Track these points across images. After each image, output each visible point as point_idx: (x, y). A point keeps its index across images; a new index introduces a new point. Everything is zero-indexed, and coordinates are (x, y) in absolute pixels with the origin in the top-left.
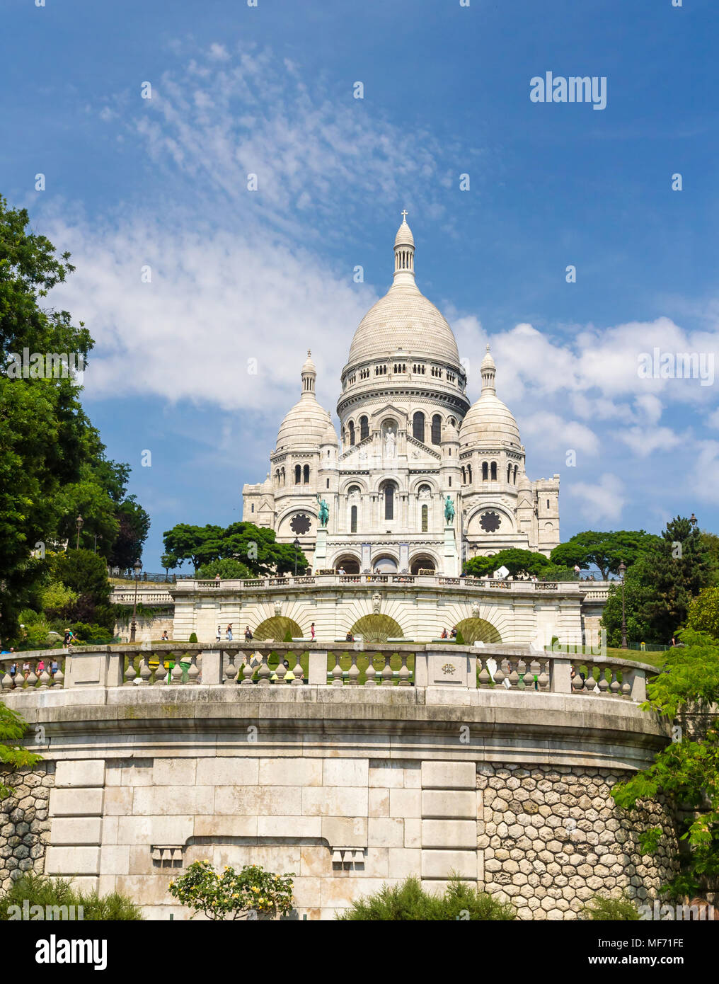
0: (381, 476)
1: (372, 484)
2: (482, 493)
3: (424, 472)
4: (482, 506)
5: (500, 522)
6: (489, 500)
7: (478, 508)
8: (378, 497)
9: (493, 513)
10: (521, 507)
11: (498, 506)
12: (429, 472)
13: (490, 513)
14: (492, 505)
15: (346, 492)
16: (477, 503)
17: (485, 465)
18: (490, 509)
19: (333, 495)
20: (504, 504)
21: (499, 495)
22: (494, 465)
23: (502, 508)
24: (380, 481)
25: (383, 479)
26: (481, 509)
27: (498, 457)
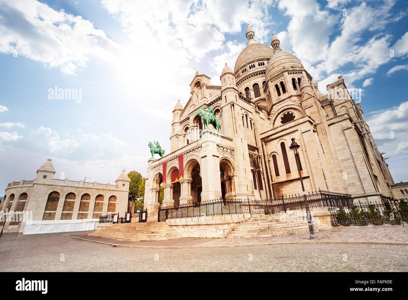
0: (193, 115)
1: (191, 123)
2: (277, 103)
3: (215, 102)
4: (279, 111)
5: (294, 117)
6: (283, 105)
7: (277, 114)
8: (193, 129)
9: (288, 113)
10: (303, 100)
11: (290, 107)
12: (217, 101)
13: (286, 113)
14: (286, 108)
15: (184, 132)
16: (276, 110)
17: (277, 86)
18: (285, 111)
19: (175, 137)
20: (294, 103)
21: (288, 100)
22: (282, 83)
23: (293, 106)
24: (193, 119)
25: (194, 117)
26: (279, 114)
27: (283, 78)
